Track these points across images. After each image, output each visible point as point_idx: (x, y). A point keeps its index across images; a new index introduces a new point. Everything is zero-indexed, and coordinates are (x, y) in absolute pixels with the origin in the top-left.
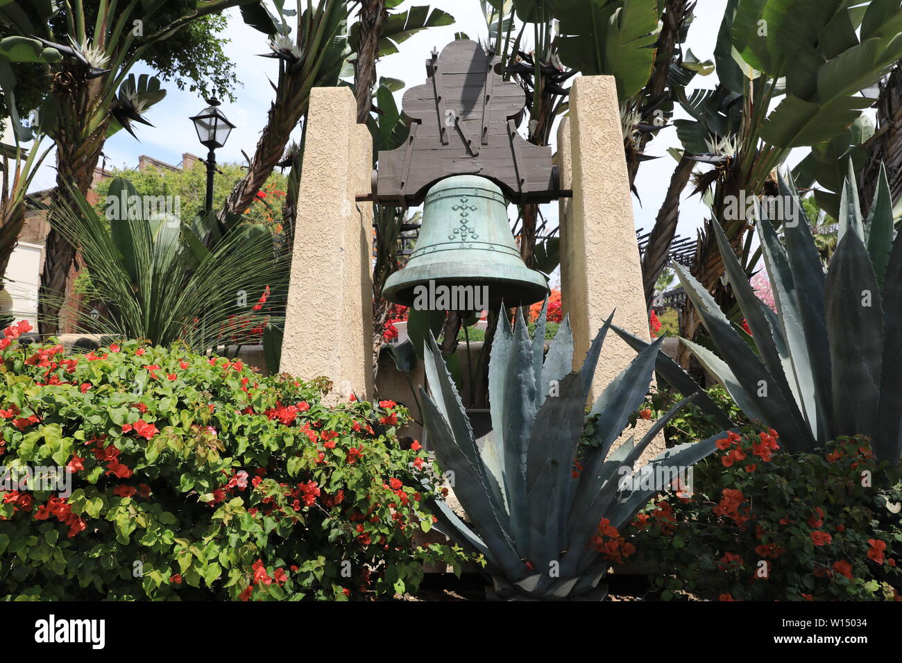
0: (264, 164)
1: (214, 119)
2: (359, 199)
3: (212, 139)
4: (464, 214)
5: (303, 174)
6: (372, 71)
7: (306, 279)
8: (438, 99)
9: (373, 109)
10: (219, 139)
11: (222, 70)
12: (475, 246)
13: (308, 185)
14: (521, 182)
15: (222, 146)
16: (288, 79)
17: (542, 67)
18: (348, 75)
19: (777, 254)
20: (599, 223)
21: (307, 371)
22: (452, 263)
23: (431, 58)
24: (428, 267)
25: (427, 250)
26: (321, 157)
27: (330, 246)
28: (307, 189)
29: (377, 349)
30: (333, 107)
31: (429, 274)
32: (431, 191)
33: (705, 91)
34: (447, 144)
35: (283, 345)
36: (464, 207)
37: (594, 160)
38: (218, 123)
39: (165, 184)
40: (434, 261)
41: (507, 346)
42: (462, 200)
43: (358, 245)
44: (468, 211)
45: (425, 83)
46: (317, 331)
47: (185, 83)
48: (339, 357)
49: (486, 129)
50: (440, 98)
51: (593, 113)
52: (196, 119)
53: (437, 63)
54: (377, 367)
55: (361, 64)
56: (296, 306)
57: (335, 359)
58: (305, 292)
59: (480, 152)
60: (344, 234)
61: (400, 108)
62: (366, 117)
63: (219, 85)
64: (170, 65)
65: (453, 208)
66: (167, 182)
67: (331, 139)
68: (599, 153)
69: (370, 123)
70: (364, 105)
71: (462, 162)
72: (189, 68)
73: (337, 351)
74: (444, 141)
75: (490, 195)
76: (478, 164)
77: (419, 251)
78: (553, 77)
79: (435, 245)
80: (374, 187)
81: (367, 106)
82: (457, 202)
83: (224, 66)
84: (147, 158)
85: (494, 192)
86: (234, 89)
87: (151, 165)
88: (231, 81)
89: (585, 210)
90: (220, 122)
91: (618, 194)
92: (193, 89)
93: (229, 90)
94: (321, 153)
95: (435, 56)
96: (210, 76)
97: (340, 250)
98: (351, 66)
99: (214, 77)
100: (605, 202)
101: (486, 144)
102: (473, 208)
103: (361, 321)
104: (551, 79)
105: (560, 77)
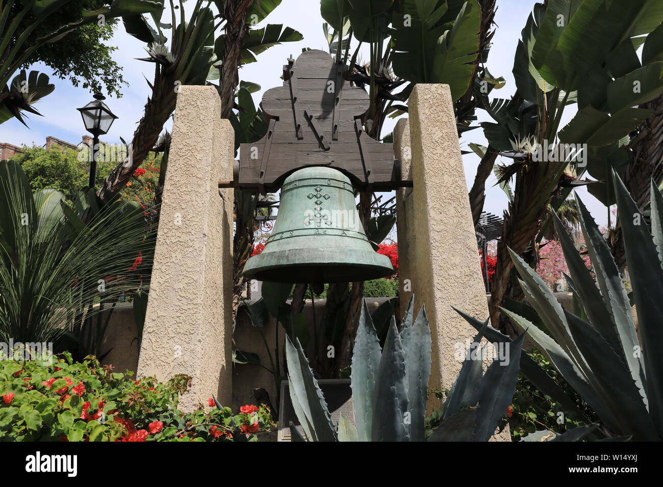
0: (140, 149)
1: (99, 110)
2: (221, 186)
3: (97, 127)
4: (318, 202)
5: (169, 164)
6: (235, 75)
7: (169, 264)
8: (294, 100)
9: (235, 106)
10: (103, 127)
11: (111, 72)
12: (329, 232)
13: (173, 174)
14: (367, 174)
15: (106, 133)
16: (163, 79)
17: (376, 77)
18: (215, 78)
19: (598, 244)
20: (441, 213)
21: (168, 355)
22: (309, 250)
23: (288, 64)
24: (287, 253)
25: (285, 235)
26: (187, 148)
27: (193, 232)
28: (172, 178)
29: (235, 308)
30: (199, 103)
31: (288, 260)
32: (288, 180)
33: (503, 100)
34: (302, 139)
35: (144, 329)
36: (318, 196)
37: (435, 157)
38: (102, 115)
39: (66, 160)
40: (291, 247)
41: (369, 341)
42: (316, 190)
43: (220, 228)
44: (322, 199)
45: (282, 86)
46: (178, 315)
47: (79, 81)
48: (200, 341)
49: (336, 126)
50: (295, 99)
51: (433, 116)
52: (83, 111)
53: (294, 68)
54: (235, 323)
55: (225, 69)
56: (158, 290)
57: (196, 343)
58: (168, 277)
59: (332, 146)
60: (207, 220)
61: (257, 106)
62: (229, 113)
63: (108, 84)
64: (67, 66)
65: (308, 197)
66: (68, 158)
67: (197, 133)
68: (439, 151)
69: (232, 118)
70: (228, 103)
71: (316, 155)
72: (83, 69)
73: (198, 334)
74: (299, 136)
75: (341, 185)
76: (329, 157)
77: (277, 236)
78: (385, 85)
79: (292, 231)
80: (236, 175)
81: (230, 104)
82: (312, 191)
83: (113, 69)
84: (53, 139)
85: (345, 183)
86: (120, 87)
87: (56, 144)
88: (118, 81)
89: (429, 201)
90: (104, 113)
91: (457, 187)
92: (85, 86)
93: (117, 88)
94: (187, 145)
95: (291, 63)
96: (100, 76)
97: (203, 235)
98: (217, 71)
99: (104, 77)
100: (446, 194)
101: (337, 140)
102: (327, 197)
103: (222, 297)
104: (383, 87)
105: (390, 85)
